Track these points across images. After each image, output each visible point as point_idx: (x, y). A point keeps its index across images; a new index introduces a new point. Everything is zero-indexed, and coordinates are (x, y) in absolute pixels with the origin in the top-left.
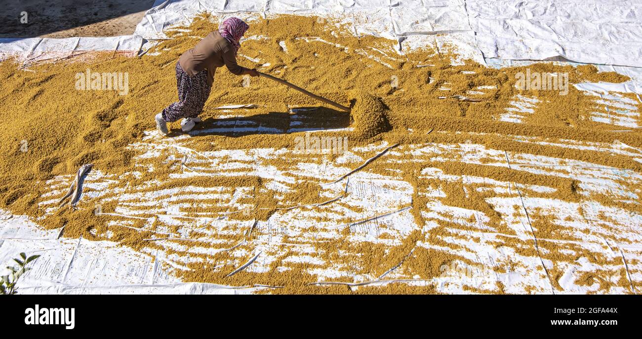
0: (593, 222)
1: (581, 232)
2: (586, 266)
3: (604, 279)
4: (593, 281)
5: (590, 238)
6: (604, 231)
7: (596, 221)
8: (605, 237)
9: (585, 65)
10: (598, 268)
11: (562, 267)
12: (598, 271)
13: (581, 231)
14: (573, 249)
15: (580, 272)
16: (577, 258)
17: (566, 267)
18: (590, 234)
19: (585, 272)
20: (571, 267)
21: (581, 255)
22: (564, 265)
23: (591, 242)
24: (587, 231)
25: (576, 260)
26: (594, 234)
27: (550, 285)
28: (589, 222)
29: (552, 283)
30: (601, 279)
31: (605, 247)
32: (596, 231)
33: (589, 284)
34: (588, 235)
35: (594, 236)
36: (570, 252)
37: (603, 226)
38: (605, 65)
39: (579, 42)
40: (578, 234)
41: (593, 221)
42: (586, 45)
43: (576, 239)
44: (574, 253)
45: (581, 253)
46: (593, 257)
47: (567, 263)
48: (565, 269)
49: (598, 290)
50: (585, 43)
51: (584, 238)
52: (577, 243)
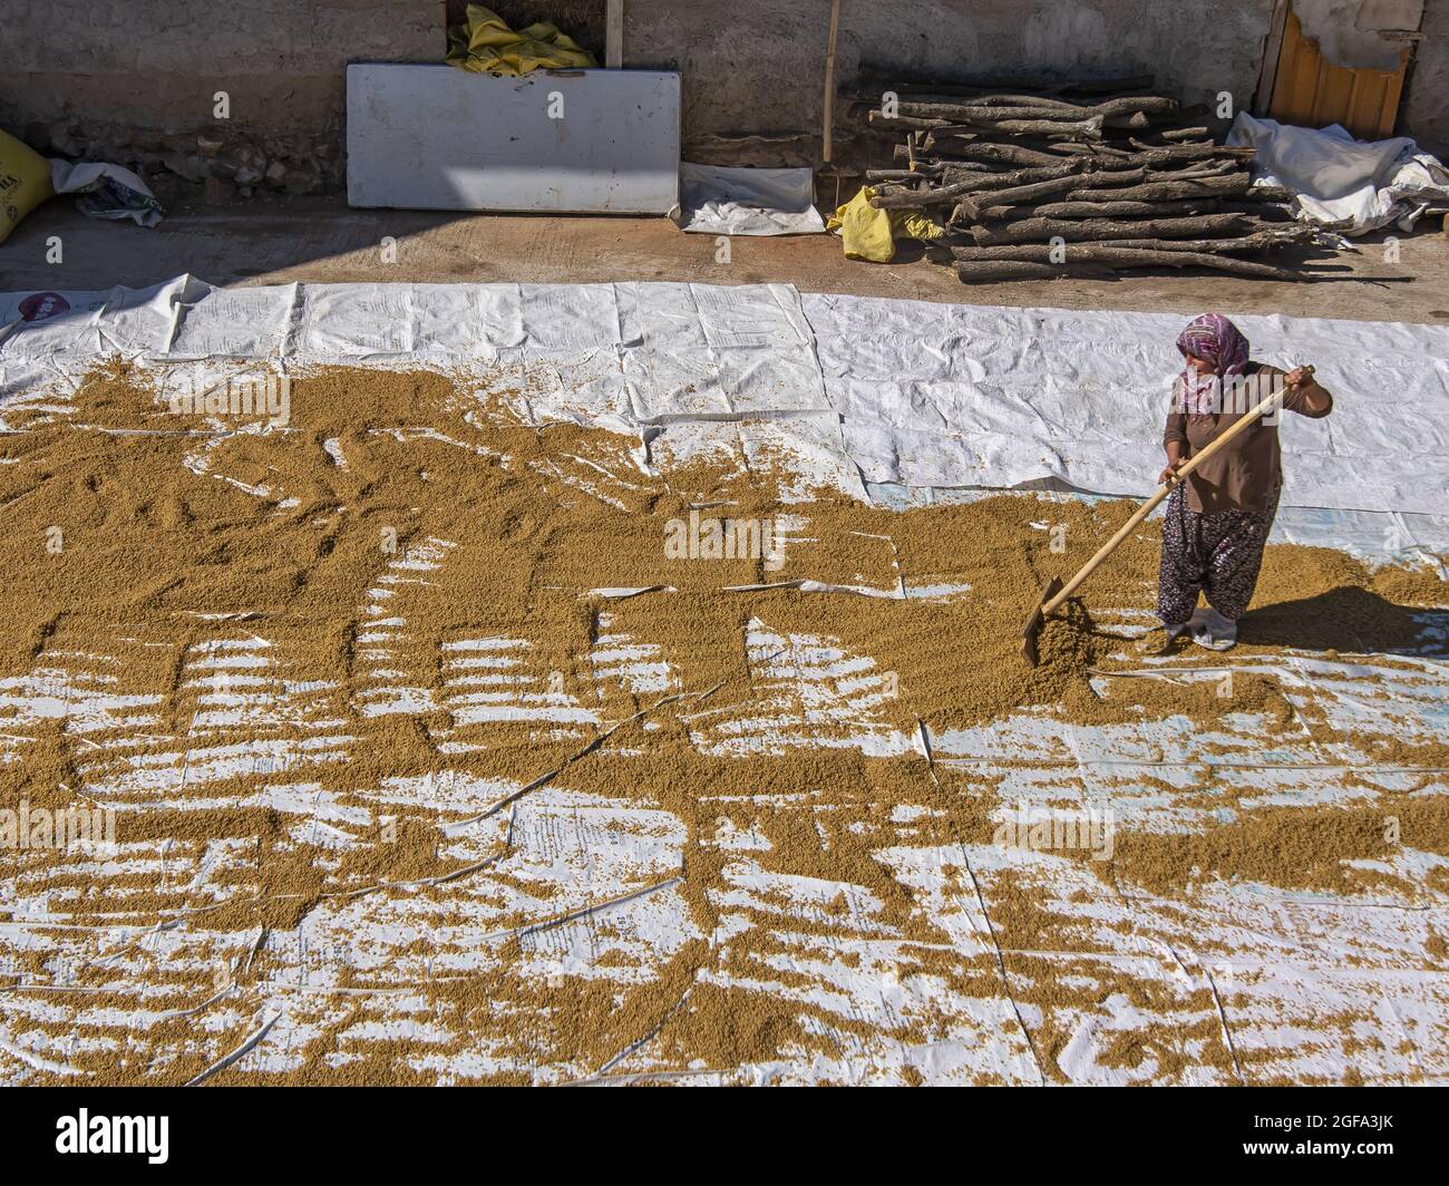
0: (1141, 902)
1: (1110, 930)
2: (1125, 1016)
3: (1170, 1048)
4: (1143, 1054)
5: (1133, 944)
6: (1168, 926)
7: (1147, 900)
8: (1170, 940)
9: (1115, 499)
10: (1153, 1021)
11: (1065, 1021)
12: (1154, 1026)
13: (1112, 927)
14: (1093, 975)
15: (1110, 1033)
16: (1103, 998)
17: (1075, 1021)
18: (1132, 935)
19: (1121, 1032)
20: (1088, 1020)
21: (1113, 989)
22: (1071, 1017)
24: (1125, 927)
25: (1100, 1002)
26: (1144, 932)
27: (1036, 1069)
28: (1130, 902)
29: (1040, 1065)
30: (1161, 1047)
31: (1171, 967)
32: (1147, 926)
33: (1134, 1064)
34: (1128, 938)
35: (1144, 938)
36: (1083, 981)
37: (1166, 912)
39: (1101, 442)
40: (1105, 935)
41: (1140, 899)
42: (1116, 449)
43: (1098, 949)
44: (1095, 985)
45: (1111, 983)
46: (1142, 993)
47: (1077, 1011)
48: (1074, 1026)
49: (1155, 1077)
50: (1114, 446)
51: (1118, 945)
52: (1103, 957)
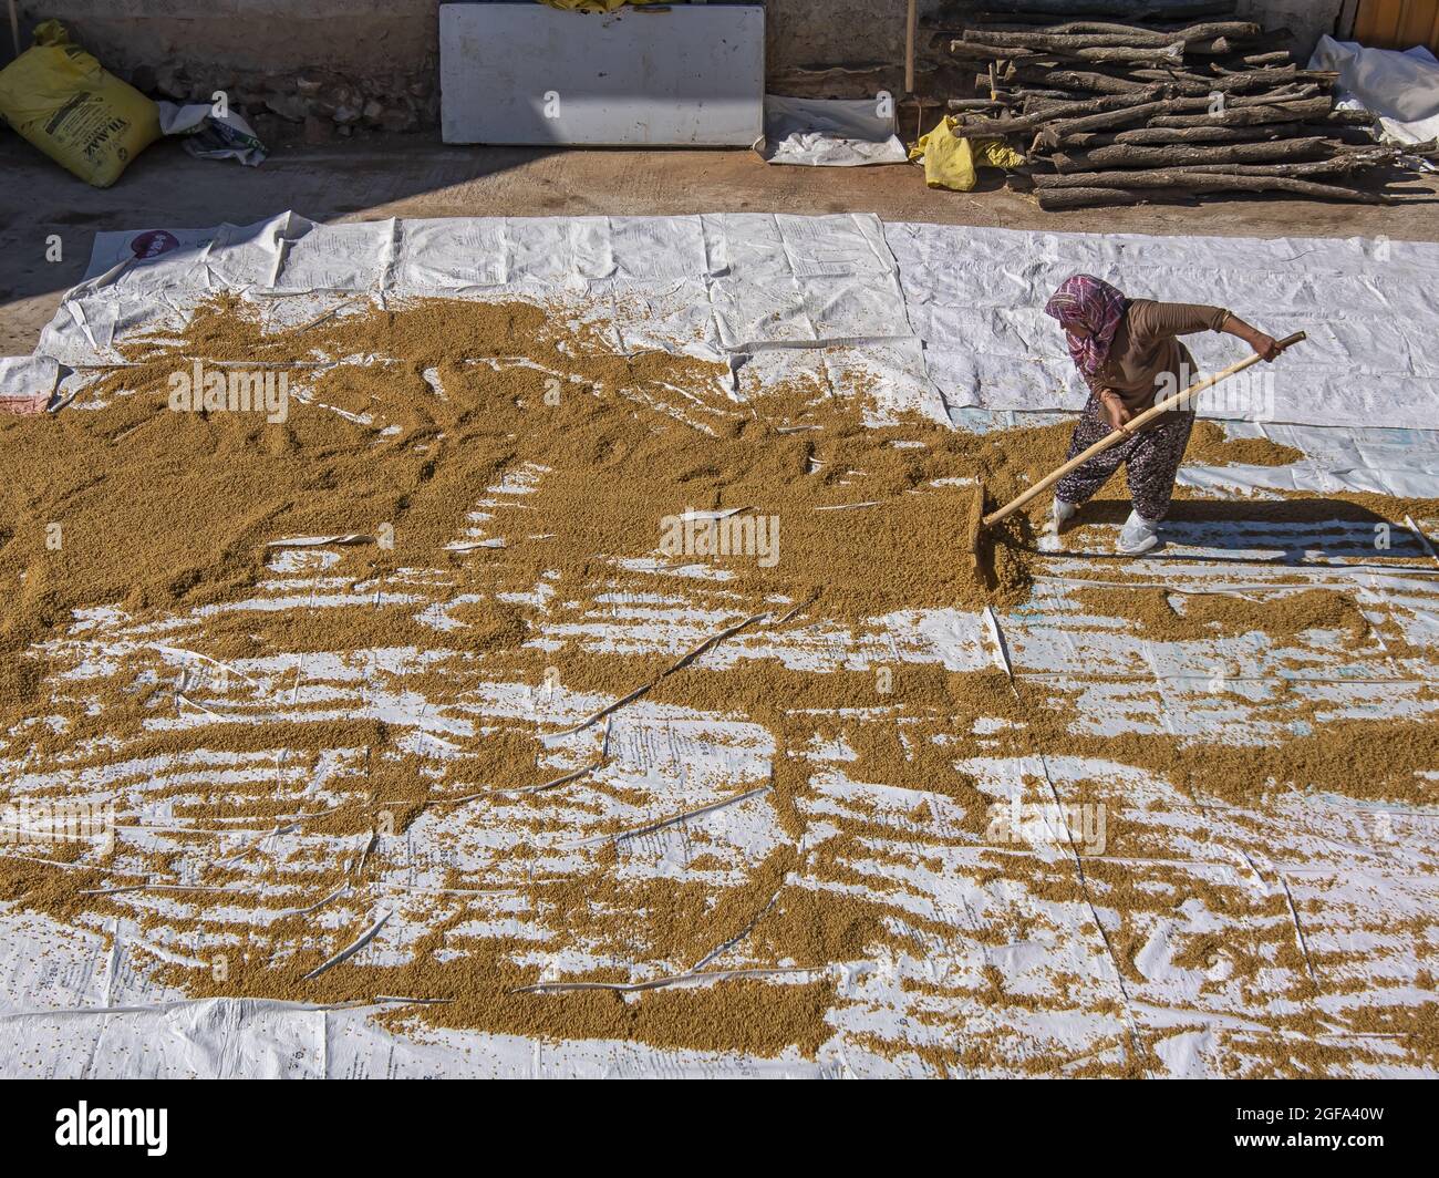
0: (1218, 812)
1: (1187, 838)
2: (1201, 919)
3: (1244, 951)
4: (1218, 956)
5: (1210, 852)
6: (1243, 834)
7: (1223, 809)
8: (1245, 848)
10: (1228, 925)
11: (1142, 924)
12: (1228, 930)
13: (1189, 835)
14: (1169, 880)
15: (1187, 936)
16: (1180, 902)
17: (1152, 924)
18: (1208, 843)
19: (1196, 935)
20: (1164, 923)
21: (1189, 894)
22: (1148, 920)
23: (1210, 861)
24: (1202, 835)
25: (1176, 906)
26: (1219, 840)
27: (1113, 969)
28: (1207, 811)
29: (1118, 966)
30: (1235, 949)
31: (1247, 873)
32: (1223, 834)
33: (1209, 965)
34: (1204, 846)
35: (1219, 846)
36: (1160, 886)
37: (1241, 820)
38: (1242, 421)
40: (1182, 843)
41: (1216, 808)
43: (1175, 856)
44: (1171, 890)
45: (1187, 888)
46: (1217, 898)
47: (1154, 915)
48: (1151, 929)
49: (1230, 978)
51: (1194, 853)
52: (1179, 864)
